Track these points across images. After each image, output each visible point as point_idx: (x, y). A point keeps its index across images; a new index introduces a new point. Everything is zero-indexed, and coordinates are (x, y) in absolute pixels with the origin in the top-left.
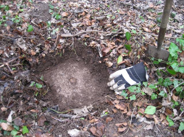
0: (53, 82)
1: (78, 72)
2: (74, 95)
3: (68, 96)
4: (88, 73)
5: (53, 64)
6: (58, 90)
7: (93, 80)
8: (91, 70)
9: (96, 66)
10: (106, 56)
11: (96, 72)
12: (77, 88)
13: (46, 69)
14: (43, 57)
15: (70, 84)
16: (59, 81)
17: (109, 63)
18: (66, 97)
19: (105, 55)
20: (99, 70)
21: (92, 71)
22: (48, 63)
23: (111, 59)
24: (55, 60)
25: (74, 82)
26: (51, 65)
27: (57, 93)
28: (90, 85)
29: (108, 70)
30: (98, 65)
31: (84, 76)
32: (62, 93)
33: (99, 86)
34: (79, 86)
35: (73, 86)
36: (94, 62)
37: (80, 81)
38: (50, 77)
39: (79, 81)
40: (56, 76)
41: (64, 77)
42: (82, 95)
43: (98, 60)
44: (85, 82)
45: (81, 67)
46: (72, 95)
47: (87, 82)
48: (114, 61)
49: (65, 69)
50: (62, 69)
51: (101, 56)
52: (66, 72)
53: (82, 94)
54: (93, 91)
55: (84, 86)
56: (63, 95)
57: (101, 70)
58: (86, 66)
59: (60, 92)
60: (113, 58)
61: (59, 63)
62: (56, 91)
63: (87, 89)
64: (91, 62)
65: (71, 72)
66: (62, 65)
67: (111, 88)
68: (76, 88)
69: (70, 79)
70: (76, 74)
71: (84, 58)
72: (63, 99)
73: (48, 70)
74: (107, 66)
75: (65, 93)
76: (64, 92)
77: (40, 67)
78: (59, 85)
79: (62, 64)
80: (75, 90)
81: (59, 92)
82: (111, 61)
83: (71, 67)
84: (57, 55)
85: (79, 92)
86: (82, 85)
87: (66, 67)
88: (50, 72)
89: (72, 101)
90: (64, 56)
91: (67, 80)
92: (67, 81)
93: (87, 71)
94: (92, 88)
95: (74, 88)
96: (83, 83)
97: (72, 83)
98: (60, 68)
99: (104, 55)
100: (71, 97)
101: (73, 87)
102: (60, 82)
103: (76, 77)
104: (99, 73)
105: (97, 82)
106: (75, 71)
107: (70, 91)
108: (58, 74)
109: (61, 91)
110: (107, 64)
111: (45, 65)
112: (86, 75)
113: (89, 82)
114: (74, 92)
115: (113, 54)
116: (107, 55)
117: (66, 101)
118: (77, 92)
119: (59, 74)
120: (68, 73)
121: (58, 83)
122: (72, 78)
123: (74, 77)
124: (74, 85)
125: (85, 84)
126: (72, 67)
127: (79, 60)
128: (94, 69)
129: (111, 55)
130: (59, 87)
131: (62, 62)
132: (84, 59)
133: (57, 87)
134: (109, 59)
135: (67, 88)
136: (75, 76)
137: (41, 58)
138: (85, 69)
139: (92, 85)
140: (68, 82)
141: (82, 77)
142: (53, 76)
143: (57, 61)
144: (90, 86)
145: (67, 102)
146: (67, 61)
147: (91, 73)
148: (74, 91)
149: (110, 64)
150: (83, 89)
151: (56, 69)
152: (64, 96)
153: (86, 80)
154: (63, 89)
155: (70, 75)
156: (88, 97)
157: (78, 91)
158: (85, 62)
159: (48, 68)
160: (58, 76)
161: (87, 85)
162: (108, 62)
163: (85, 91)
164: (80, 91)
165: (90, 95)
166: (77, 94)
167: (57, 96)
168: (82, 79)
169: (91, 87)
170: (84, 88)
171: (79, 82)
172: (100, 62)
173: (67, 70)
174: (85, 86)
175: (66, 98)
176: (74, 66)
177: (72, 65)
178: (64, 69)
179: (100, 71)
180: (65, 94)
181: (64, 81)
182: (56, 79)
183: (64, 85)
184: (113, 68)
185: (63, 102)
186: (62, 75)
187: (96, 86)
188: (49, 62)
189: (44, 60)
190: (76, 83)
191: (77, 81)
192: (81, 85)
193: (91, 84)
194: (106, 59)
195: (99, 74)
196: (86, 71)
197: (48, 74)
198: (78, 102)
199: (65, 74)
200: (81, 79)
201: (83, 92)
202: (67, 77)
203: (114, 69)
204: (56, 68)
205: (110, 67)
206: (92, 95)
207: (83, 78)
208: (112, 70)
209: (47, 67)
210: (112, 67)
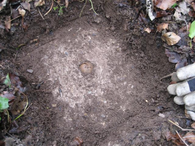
0: (46, 72)
1: (97, 48)
2: (90, 103)
3: (77, 105)
4: (117, 50)
5: (45, 30)
6: (56, 91)
7: (128, 66)
8: (123, 43)
9: (136, 37)
10: (164, 19)
11: (135, 51)
12: (95, 85)
13: (31, 42)
14: (21, 17)
15: (80, 76)
16: (57, 69)
17: (172, 37)
18: (73, 107)
19: (161, 16)
20: (143, 46)
21: (126, 48)
22: (34, 29)
23: (175, 27)
24: (49, 22)
25: (89, 72)
26: (41, 33)
27: (53, 97)
28: (121, 79)
29: (166, 50)
30: (142, 35)
31: (109, 56)
32: (64, 98)
33: (141, 80)
34: (99, 82)
35: (86, 81)
36: (132, 29)
37: (102, 70)
38: (39, 59)
39: (99, 68)
40: (51, 57)
41: (68, 59)
42: (105, 102)
43: (144, 25)
44: (111, 72)
45: (103, 38)
46: (85, 101)
47: (116, 72)
48: (181, 30)
49: (71, 42)
50: (65, 42)
51: (152, 18)
52: (71, 49)
53: (106, 100)
54: (129, 92)
55: (110, 82)
56: (65, 102)
57: (145, 48)
58: (112, 34)
59: (59, 94)
60: (180, 24)
61: (57, 27)
62: (50, 93)
63: (117, 87)
64: (125, 29)
65: (82, 48)
66: (64, 33)
67: (177, 100)
68: (93, 86)
69: (80, 65)
70: (92, 53)
71: (110, 17)
72: (66, 112)
73: (36, 42)
74: (166, 42)
75: (70, 98)
76: (69, 95)
77: (17, 38)
78: (58, 79)
79: (64, 30)
80: (91, 90)
81: (58, 96)
82: (176, 32)
83: (82, 38)
84: (53, 12)
85: (100, 96)
86: (106, 79)
87: (73, 37)
88: (40, 49)
89: (84, 117)
90: (67, 13)
91: (75, 66)
92: (74, 68)
93: (117, 46)
94: (127, 86)
95: (89, 87)
96: (109, 74)
97: (84, 75)
98: (60, 39)
99: (160, 14)
100: (82, 107)
101: (88, 84)
102: (60, 70)
103: (94, 60)
104: (141, 53)
105: (138, 71)
106: (91, 47)
107: (82, 93)
108: (57, 53)
109: (61, 93)
110: (165, 37)
111: (28, 33)
112: (114, 55)
113: (121, 71)
114: (90, 96)
115: (181, 13)
116: (165, 16)
117: (72, 115)
118: (96, 95)
119: (59, 53)
120: (78, 50)
121: (55, 75)
122: (86, 62)
123: (88, 60)
124: (89, 79)
125: (112, 77)
126: (86, 36)
127: (98, 22)
128: (131, 44)
129: (177, 15)
130: (57, 83)
131: (64, 26)
132: (109, 20)
133: (54, 84)
134: (171, 26)
135: (74, 86)
136: (91, 58)
137: (17, 19)
138: (112, 41)
139: (126, 78)
140: (77, 72)
141: (106, 60)
142: (46, 57)
143: (53, 24)
144: (123, 82)
145: (74, 120)
146: (75, 23)
147: (124, 51)
148: (90, 93)
149: (175, 38)
150: (108, 87)
151: (53, 40)
152: (67, 105)
153: (115, 67)
154: (65, 88)
155: (81, 56)
156: (118, 107)
157: (98, 92)
158: (111, 27)
159: (36, 40)
160: (56, 58)
161: (116, 79)
162: (169, 34)
163: (112, 93)
164: (103, 92)
165: (124, 102)
166: (95, 99)
167: (54, 106)
168: (106, 66)
169: (125, 83)
170: (111, 85)
171: (100, 71)
172: (148, 30)
173: (75, 44)
174: (113, 82)
175: (73, 111)
176: (89, 34)
177: (84, 32)
178: (69, 41)
179: (143, 49)
180: (70, 101)
181: (67, 69)
182: (51, 65)
183: (67, 79)
184: (181, 48)
185: (67, 118)
186: (64, 56)
187: (135, 80)
188: (36, 27)
189: (25, 23)
190: (92, 74)
191: (95, 68)
192: (104, 78)
193: (125, 76)
194: (165, 26)
195: (142, 55)
196: (114, 47)
197: (35, 52)
198: (99, 121)
199: (71, 52)
200: (103, 65)
201: (109, 94)
202: (74, 59)
203: (181, 50)
204: (51, 39)
205: (171, 46)
206: (128, 102)
207: (108, 61)
208: (176, 52)
209: (34, 37)
210: (176, 45)
